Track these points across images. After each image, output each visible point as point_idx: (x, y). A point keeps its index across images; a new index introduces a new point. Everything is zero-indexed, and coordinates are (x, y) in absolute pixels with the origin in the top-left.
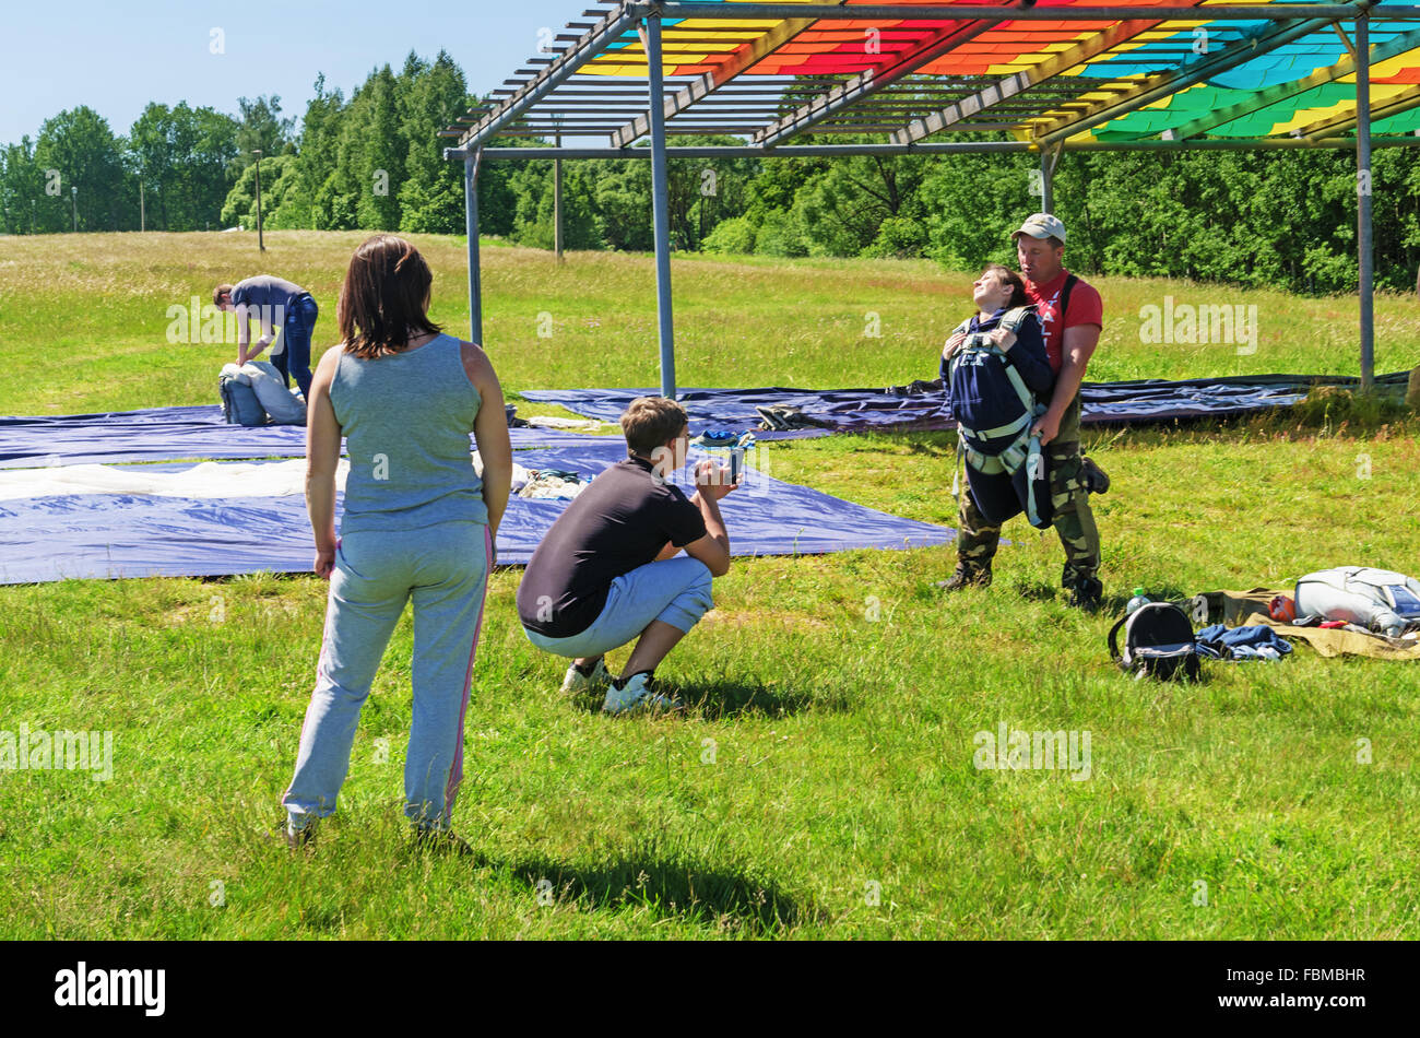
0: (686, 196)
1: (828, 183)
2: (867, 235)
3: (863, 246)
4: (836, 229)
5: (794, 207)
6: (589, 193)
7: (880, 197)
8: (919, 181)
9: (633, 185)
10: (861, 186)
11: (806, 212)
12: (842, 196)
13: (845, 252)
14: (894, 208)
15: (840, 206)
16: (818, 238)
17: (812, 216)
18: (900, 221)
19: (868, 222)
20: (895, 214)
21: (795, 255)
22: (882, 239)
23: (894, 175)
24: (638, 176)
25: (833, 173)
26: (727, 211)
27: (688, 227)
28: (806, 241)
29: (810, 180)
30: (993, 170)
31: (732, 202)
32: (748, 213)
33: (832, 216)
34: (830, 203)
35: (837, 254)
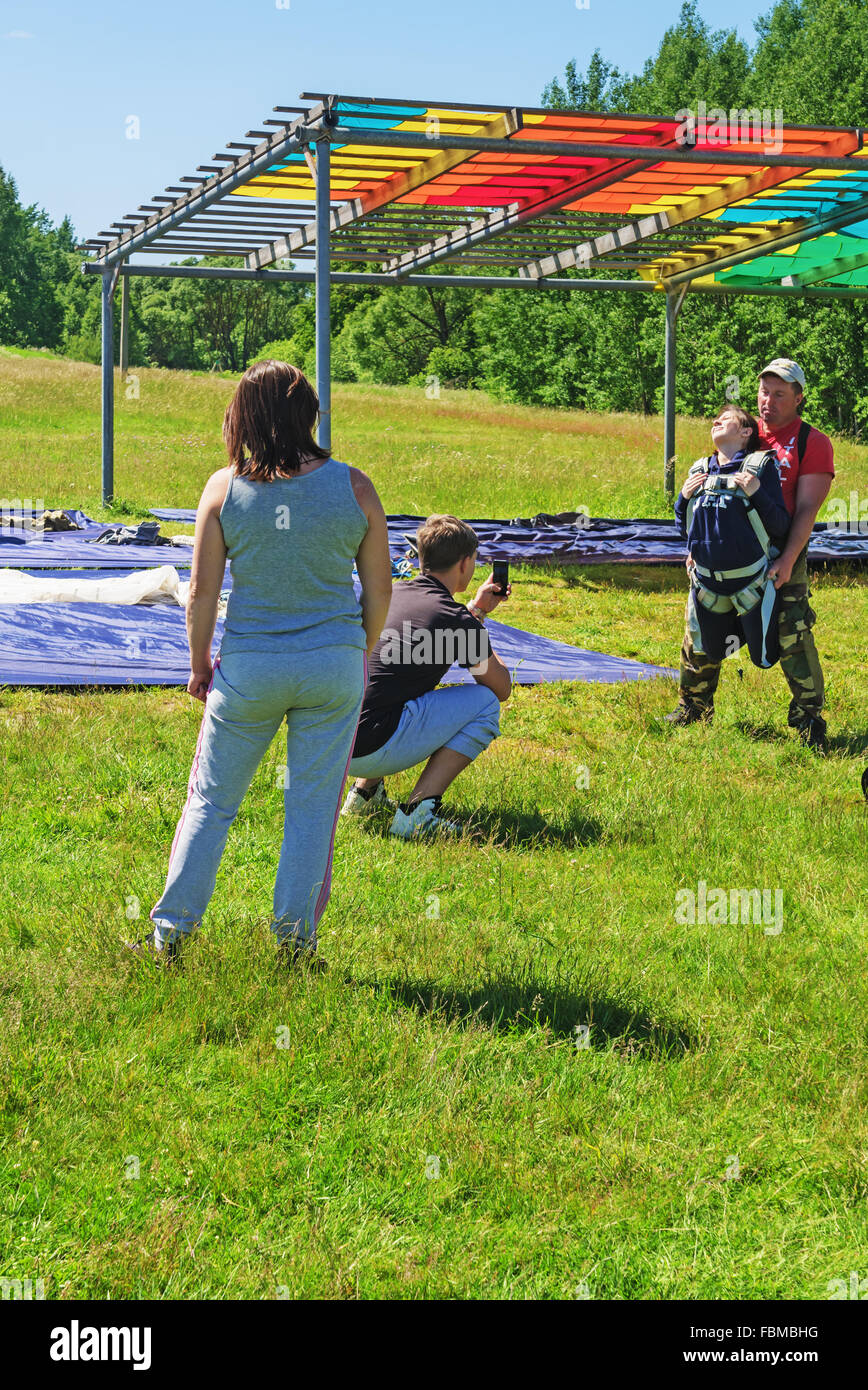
0: (230, 317)
1: (378, 308)
2: (416, 365)
3: (411, 374)
4: (385, 357)
5: (343, 332)
6: (134, 309)
7: (428, 326)
8: (468, 311)
9: (178, 303)
10: (412, 315)
11: (356, 337)
12: (392, 324)
13: (392, 380)
14: (444, 337)
15: (389, 333)
16: (366, 364)
17: (361, 342)
18: (449, 351)
19: (417, 350)
20: (444, 343)
21: (344, 380)
22: (430, 367)
23: (444, 304)
24: (183, 294)
25: (383, 300)
26: (271, 333)
27: (232, 347)
28: (355, 366)
29: (360, 306)
30: (547, 303)
31: (277, 323)
32: (295, 336)
33: (380, 342)
34: (380, 329)
35: (385, 381)
